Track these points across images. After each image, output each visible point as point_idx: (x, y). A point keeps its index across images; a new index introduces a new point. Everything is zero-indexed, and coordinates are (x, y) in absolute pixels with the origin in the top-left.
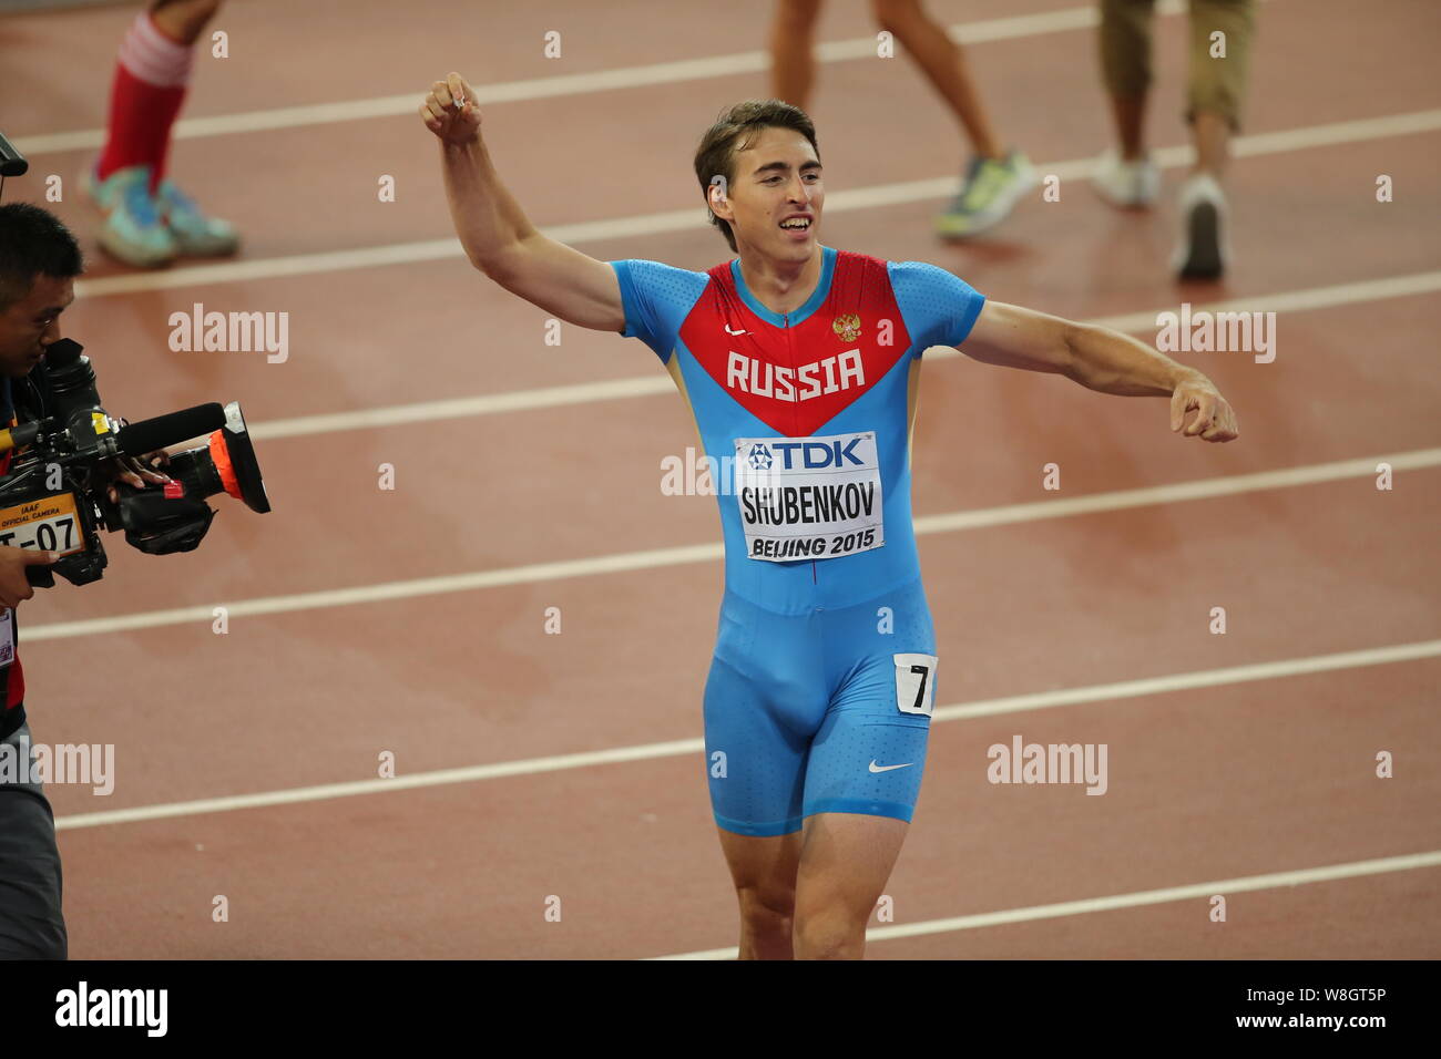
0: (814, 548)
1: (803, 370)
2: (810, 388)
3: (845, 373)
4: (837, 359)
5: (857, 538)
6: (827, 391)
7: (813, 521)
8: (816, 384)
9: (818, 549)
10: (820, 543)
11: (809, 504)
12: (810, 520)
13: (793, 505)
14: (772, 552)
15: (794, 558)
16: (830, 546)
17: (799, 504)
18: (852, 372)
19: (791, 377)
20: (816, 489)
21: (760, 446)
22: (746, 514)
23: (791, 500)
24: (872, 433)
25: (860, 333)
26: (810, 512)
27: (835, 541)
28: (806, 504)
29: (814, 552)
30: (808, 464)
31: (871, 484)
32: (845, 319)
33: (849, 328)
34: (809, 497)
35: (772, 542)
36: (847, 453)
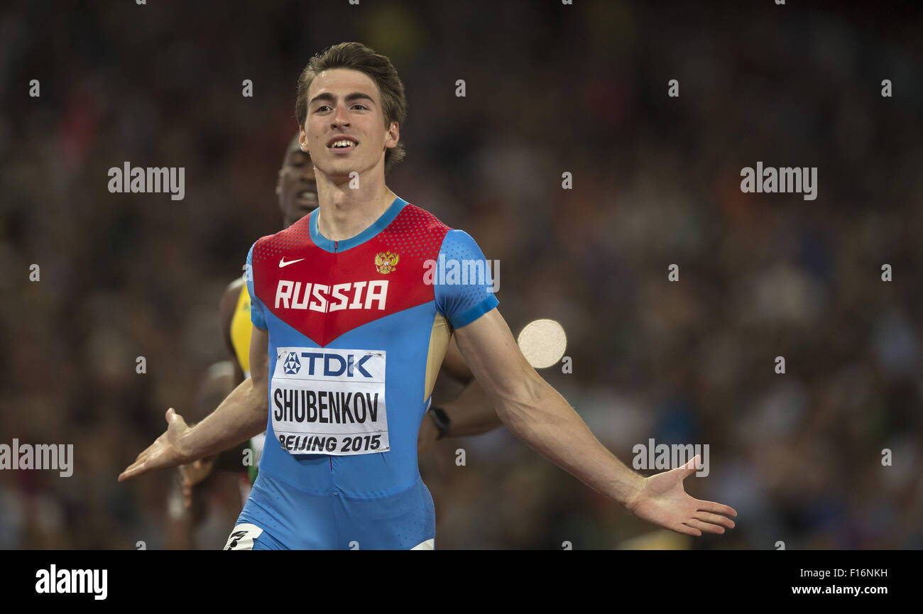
0: (327, 445)
1: (337, 288)
2: (339, 302)
3: (371, 296)
4: (367, 285)
5: (364, 441)
6: (352, 307)
7: (327, 422)
8: (345, 299)
9: (331, 447)
10: (332, 442)
11: (324, 407)
12: (325, 420)
13: (313, 406)
14: (293, 446)
15: (310, 452)
16: (340, 445)
17: (317, 406)
18: (376, 297)
19: (326, 292)
20: (331, 394)
21: (293, 354)
22: (276, 412)
23: (311, 402)
24: (383, 353)
25: (394, 269)
26: (326, 413)
27: (344, 441)
29: (328, 449)
30: (327, 372)
31: (376, 395)
32: (388, 256)
33: (387, 263)
34: (325, 400)
35: (293, 437)
36: (359, 365)
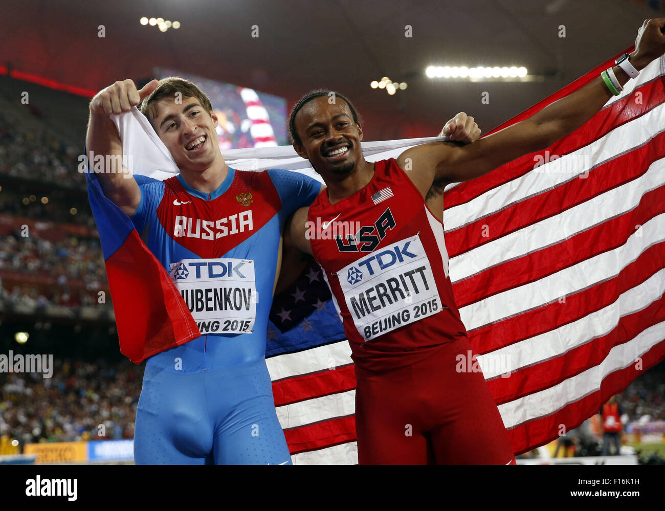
0: (212, 327)
1: (218, 222)
2: (222, 231)
3: (242, 223)
4: (238, 216)
5: (240, 324)
6: (231, 233)
8: (225, 229)
9: (215, 328)
10: (216, 324)
11: (211, 299)
12: (211, 309)
13: (201, 300)
16: (222, 326)
17: (204, 299)
18: (246, 223)
19: (212, 226)
20: (215, 290)
21: (181, 264)
23: (199, 297)
24: (252, 261)
25: (252, 202)
26: (211, 304)
27: (225, 323)
28: (208, 299)
29: (212, 330)
30: (211, 275)
31: (250, 289)
32: (243, 195)
33: (246, 199)
34: (211, 295)
36: (236, 269)
